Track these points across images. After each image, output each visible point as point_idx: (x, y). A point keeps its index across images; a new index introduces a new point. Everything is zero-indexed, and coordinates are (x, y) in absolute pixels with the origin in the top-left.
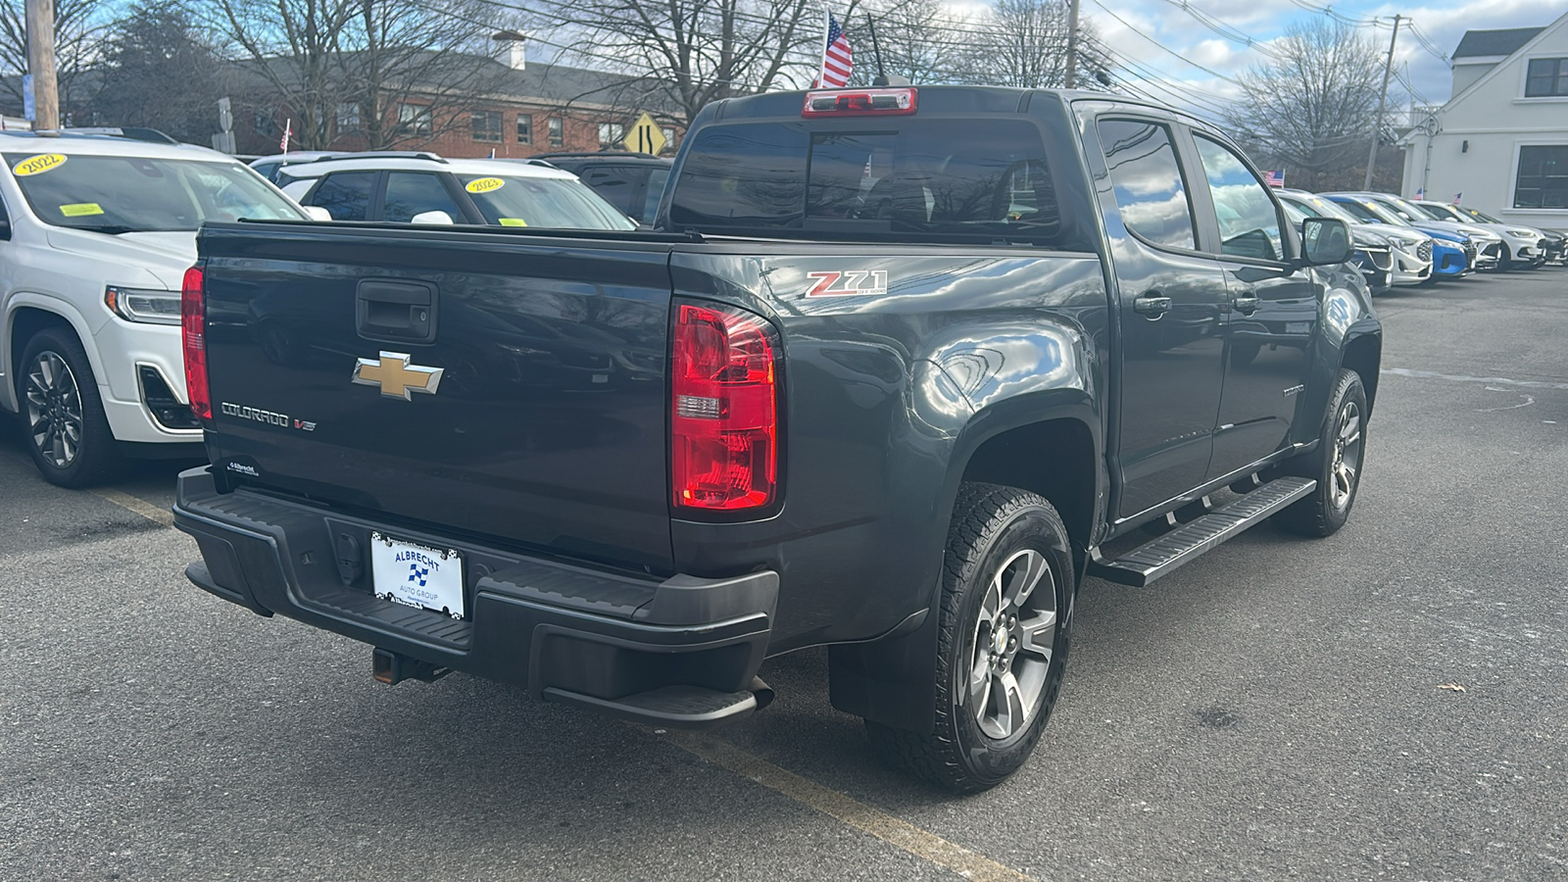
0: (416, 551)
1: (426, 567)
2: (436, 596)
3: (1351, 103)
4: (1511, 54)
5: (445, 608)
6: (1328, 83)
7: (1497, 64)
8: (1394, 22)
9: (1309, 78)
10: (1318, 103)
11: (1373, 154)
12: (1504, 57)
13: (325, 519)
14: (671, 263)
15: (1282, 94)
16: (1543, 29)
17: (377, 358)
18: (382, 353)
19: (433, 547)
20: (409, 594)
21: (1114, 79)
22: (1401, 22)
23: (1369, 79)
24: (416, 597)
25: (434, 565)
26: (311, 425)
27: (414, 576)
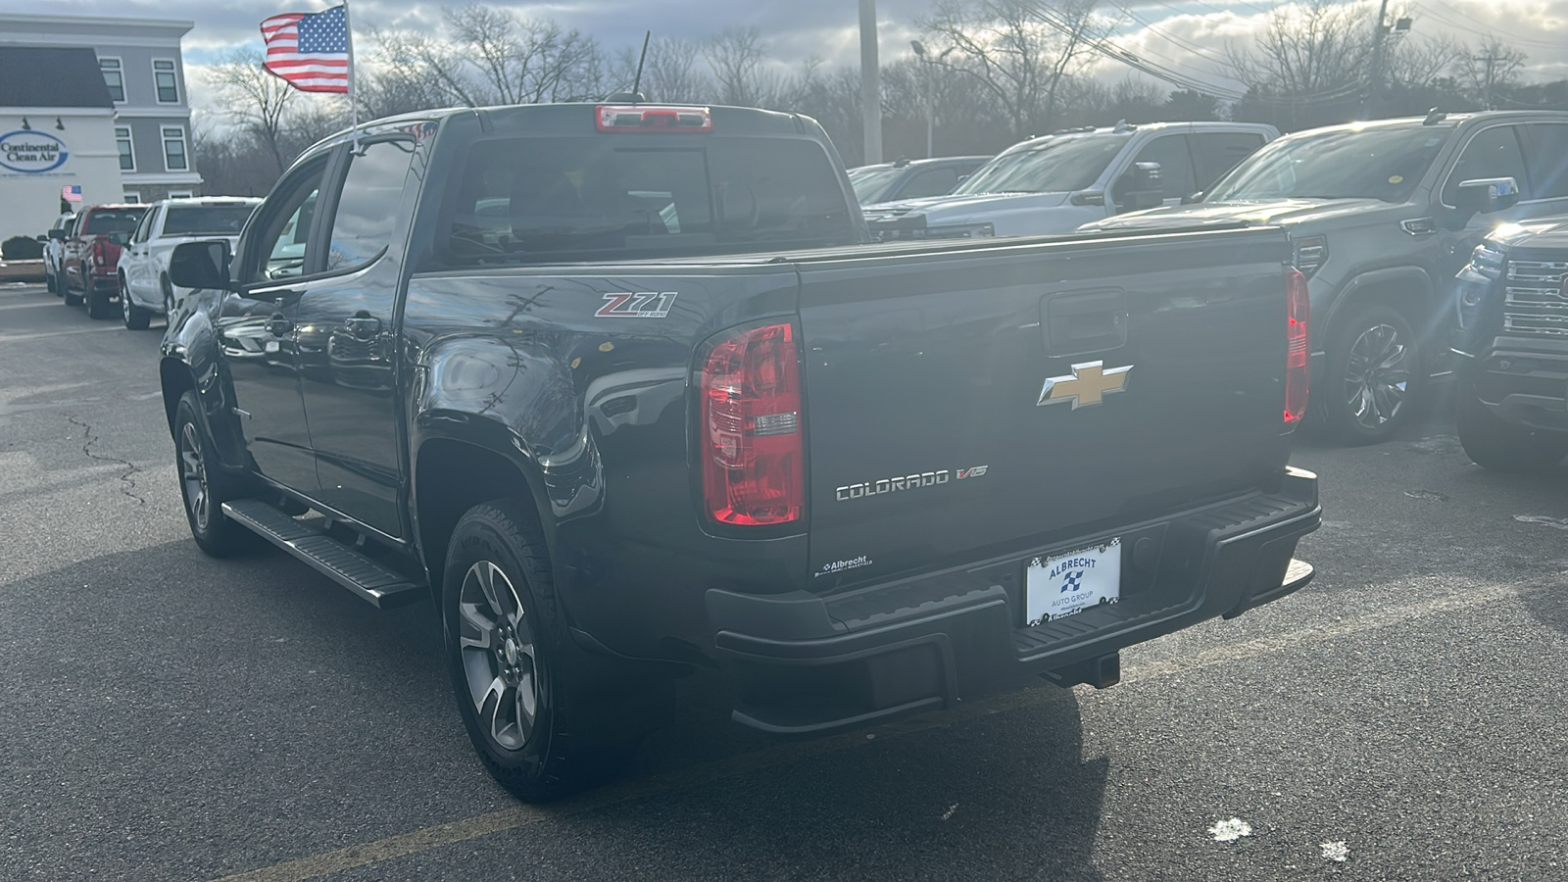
0: (1072, 558)
2: (1091, 592)
5: (1103, 600)
17: (1069, 372)
18: (1075, 366)
19: (1092, 545)
20: (1062, 606)
24: (1071, 603)
25: (1091, 563)
26: (981, 470)
27: (1067, 586)
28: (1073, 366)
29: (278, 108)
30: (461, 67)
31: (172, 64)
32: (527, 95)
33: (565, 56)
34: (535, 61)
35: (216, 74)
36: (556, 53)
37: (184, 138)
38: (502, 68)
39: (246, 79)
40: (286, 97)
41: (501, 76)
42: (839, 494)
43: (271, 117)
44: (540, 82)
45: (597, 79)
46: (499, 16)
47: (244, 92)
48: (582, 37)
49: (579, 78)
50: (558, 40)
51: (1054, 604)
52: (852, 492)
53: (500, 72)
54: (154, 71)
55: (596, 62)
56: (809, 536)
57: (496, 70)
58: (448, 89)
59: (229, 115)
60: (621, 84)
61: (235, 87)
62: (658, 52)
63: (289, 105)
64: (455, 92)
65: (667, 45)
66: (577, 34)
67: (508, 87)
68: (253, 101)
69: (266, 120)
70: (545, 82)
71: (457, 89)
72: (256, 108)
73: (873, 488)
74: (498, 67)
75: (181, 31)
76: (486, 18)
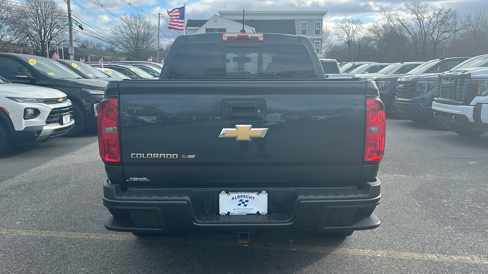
0: (243, 195)
1: (247, 199)
2: (253, 209)
3: (145, 38)
4: (201, 27)
5: (258, 212)
6: (138, 32)
7: (198, 29)
8: (158, 15)
9: (133, 30)
10: (136, 38)
11: (158, 53)
12: (200, 27)
13: (192, 191)
14: (367, 87)
15: (125, 35)
16: (208, 20)
17: (235, 127)
18: (237, 126)
19: (253, 192)
20: (237, 211)
21: (84, 28)
22: (160, 15)
23: (150, 31)
24: (242, 211)
25: (253, 198)
26: (193, 156)
27: (241, 204)
28: (236, 125)
29: (352, 35)
30: (409, 22)
31: (320, 24)
32: (430, 30)
33: (445, 17)
34: (434, 20)
35: (336, 26)
36: (442, 16)
37: (320, 45)
38: (423, 22)
39: (344, 27)
40: (355, 32)
41: (422, 24)
42: (132, 156)
43: (350, 38)
44: (434, 26)
45: (455, 25)
46: (424, 5)
47: (343, 31)
48: (452, 10)
49: (449, 24)
50: (443, 12)
51: (234, 209)
52: (137, 156)
53: (422, 23)
54: (315, 26)
55: (456, 19)
56: (123, 167)
57: (420, 23)
58: (403, 29)
59: (338, 38)
60: (464, 26)
61: (341, 30)
62: (480, 14)
63: (356, 35)
64: (406, 30)
65: (484, 12)
66: (450, 9)
67: (424, 28)
68: (346, 33)
69: (348, 39)
70: (436, 26)
71: (406, 29)
72: (346, 36)
73: (145, 156)
74: (421, 22)
75: (323, 14)
76: (419, 6)
